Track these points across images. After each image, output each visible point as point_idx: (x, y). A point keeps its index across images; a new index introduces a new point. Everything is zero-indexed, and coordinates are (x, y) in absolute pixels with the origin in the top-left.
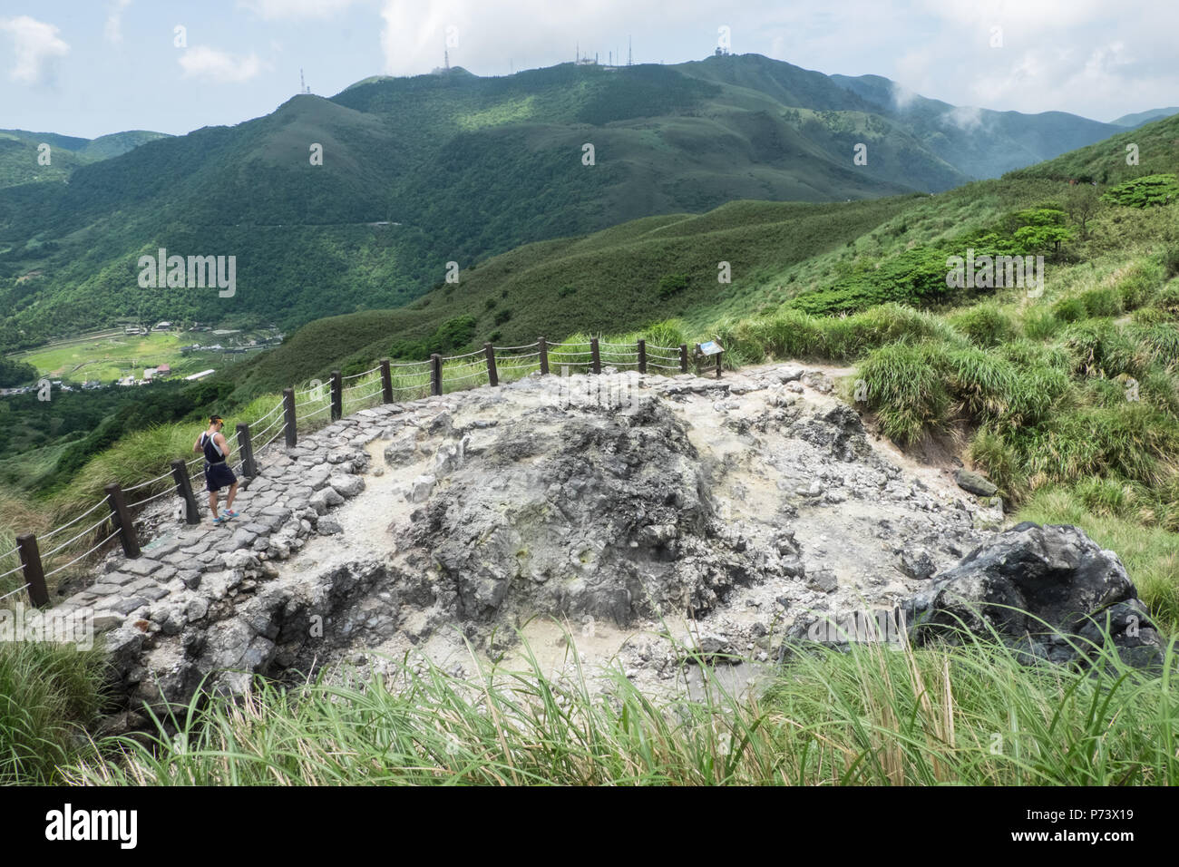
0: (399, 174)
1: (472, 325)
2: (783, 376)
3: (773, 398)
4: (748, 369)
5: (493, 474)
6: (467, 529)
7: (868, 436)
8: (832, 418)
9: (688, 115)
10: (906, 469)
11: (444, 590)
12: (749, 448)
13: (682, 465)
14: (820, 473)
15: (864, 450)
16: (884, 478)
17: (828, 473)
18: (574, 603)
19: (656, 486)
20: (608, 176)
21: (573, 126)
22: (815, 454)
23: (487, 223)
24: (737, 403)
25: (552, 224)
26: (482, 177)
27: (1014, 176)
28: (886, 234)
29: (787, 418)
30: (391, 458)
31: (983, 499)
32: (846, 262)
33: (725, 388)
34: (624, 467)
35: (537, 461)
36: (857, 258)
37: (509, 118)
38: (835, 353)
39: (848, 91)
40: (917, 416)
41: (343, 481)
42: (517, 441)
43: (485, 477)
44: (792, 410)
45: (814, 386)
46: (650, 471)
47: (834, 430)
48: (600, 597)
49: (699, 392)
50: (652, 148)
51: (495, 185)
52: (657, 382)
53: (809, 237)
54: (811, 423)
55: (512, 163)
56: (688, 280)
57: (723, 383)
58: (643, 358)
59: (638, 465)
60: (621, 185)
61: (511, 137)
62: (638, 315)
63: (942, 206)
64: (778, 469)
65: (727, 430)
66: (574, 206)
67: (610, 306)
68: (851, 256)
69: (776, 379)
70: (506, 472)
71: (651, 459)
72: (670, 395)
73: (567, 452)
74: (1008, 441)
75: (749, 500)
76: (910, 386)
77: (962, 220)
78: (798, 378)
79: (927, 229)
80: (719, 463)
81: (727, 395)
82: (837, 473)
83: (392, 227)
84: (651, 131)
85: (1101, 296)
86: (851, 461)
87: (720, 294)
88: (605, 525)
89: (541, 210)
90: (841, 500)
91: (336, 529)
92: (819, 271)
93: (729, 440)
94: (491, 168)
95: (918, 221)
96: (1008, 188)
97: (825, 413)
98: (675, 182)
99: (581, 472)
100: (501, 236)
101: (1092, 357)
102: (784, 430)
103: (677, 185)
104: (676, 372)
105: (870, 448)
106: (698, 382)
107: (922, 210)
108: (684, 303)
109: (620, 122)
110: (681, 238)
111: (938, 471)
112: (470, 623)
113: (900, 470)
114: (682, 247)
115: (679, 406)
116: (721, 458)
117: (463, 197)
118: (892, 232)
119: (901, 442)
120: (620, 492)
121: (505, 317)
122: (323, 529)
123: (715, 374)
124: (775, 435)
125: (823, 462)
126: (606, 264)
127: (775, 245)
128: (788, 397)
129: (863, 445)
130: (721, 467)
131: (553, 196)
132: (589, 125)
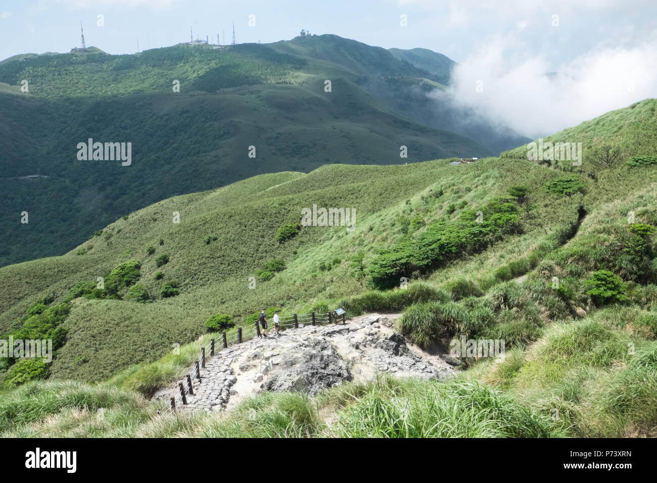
0: (46, 135)
1: (138, 267)
2: (371, 321)
3: (368, 332)
4: (356, 319)
5: (286, 370)
6: (281, 388)
7: (407, 344)
8: (393, 338)
10: (424, 357)
12: (361, 354)
13: (341, 363)
14: (388, 362)
15: (406, 350)
16: (414, 362)
17: (391, 361)
19: (334, 370)
21: (191, 93)
22: (386, 354)
24: (353, 335)
25: (178, 172)
28: (431, 197)
29: (373, 339)
30: (242, 369)
31: (456, 367)
32: (407, 216)
33: (348, 329)
34: (324, 365)
35: (298, 365)
36: (413, 213)
37: (138, 88)
38: (393, 307)
39: (403, 61)
40: (427, 334)
41: (231, 378)
42: (290, 360)
43: (283, 372)
44: (376, 337)
45: (384, 324)
46: (331, 366)
47: (393, 343)
49: (338, 332)
50: (255, 110)
52: (322, 329)
54: (384, 341)
55: (143, 124)
56: (299, 228)
57: (347, 327)
58: (314, 319)
59: (328, 365)
60: (233, 139)
62: (264, 254)
63: (464, 177)
64: (371, 361)
65: (351, 348)
66: (195, 158)
67: (243, 249)
68: (409, 212)
69: (368, 323)
70: (289, 370)
71: (331, 362)
72: (327, 335)
73: (307, 362)
75: (362, 374)
76: (423, 322)
77: (476, 187)
78: (377, 321)
79: (456, 193)
80: (350, 361)
81: (349, 332)
82: (395, 361)
83: (41, 179)
84: (253, 96)
85: (518, 264)
86: (401, 355)
87: (322, 238)
88: (321, 384)
89: (168, 161)
90: (395, 371)
91: (235, 393)
92: (388, 223)
93: (353, 352)
94: (125, 128)
95: (450, 187)
97: (389, 337)
98: (275, 135)
99: (312, 368)
100: (136, 184)
101: (503, 301)
102: (373, 345)
103: (277, 138)
104: (327, 324)
105: (408, 350)
106: (337, 328)
107: (452, 179)
108: (297, 245)
109: (228, 90)
110: (291, 196)
111: (437, 357)
113: (421, 358)
115: (332, 339)
116: (351, 359)
118: (433, 194)
119: (421, 346)
120: (324, 373)
121: (164, 261)
122: (232, 392)
123: (342, 322)
124: (370, 348)
125: (389, 357)
126: (237, 217)
127: (358, 200)
128: (375, 330)
129: (405, 349)
130: (351, 363)
131: (177, 149)
132: (204, 92)
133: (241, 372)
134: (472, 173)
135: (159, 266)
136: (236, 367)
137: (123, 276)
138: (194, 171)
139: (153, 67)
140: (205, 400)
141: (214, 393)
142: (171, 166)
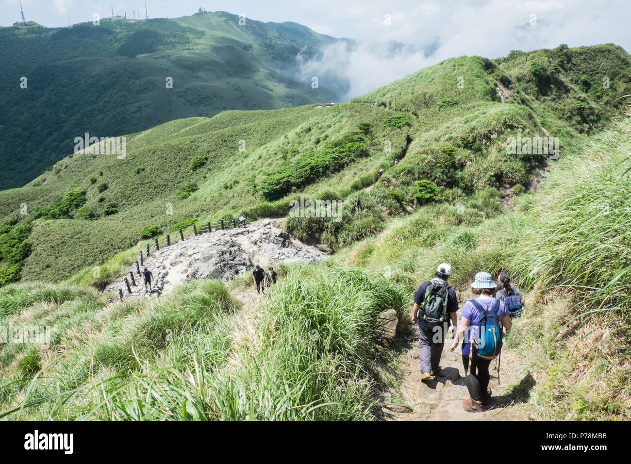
1: (84, 193)
2: (264, 224)
3: (262, 232)
4: (253, 223)
5: (204, 263)
6: (201, 277)
7: (291, 239)
8: (281, 235)
9: (187, 49)
10: (303, 247)
12: (258, 248)
13: (244, 256)
14: (278, 252)
15: (290, 243)
16: (296, 251)
17: (280, 252)
19: (240, 261)
20: (142, 89)
21: (115, 58)
22: (276, 247)
23: (66, 122)
24: (252, 235)
25: (110, 120)
26: (58, 92)
28: (302, 132)
29: (267, 237)
30: (171, 264)
31: (326, 253)
32: (285, 147)
33: (248, 231)
34: (232, 258)
35: (213, 259)
36: (290, 145)
40: (305, 231)
41: (164, 271)
42: (207, 256)
43: (203, 265)
44: (268, 235)
45: (274, 226)
46: (238, 258)
47: (282, 239)
49: (241, 234)
51: (68, 97)
52: (229, 232)
53: (266, 132)
54: (274, 238)
55: (78, 83)
56: (206, 159)
57: (247, 229)
58: (223, 225)
59: (235, 258)
60: (151, 93)
61: (75, 66)
62: (181, 180)
63: (326, 117)
64: (266, 253)
65: (251, 244)
66: (123, 108)
67: (165, 176)
68: (287, 144)
69: (263, 226)
70: (207, 263)
71: (237, 255)
72: (233, 236)
73: (219, 256)
74: (332, 235)
76: (302, 222)
77: (335, 124)
78: (269, 224)
79: (320, 129)
80: (251, 254)
81: (249, 233)
82: (283, 251)
84: (165, 60)
86: (287, 247)
88: (231, 271)
89: (101, 111)
90: (284, 259)
91: (167, 282)
92: (272, 153)
93: (253, 247)
94: (64, 86)
95: (315, 125)
96: (353, 107)
97: (278, 234)
98: (184, 89)
99: (224, 261)
100: (77, 130)
101: (357, 204)
102: (267, 241)
103: (185, 92)
104: (232, 228)
105: (292, 243)
106: (240, 230)
107: (317, 119)
108: (206, 171)
109: (145, 55)
110: (199, 136)
111: (313, 247)
114: (200, 140)
115: (237, 239)
116: (251, 252)
117: (47, 106)
118: (304, 130)
119: (301, 240)
120: (233, 264)
121: (104, 188)
123: (244, 226)
124: (265, 243)
125: (279, 249)
126: (159, 153)
127: (250, 137)
128: (267, 230)
131: (108, 102)
132: (126, 57)
133: (171, 267)
134: (331, 115)
135: (101, 192)
136: (167, 263)
137: (73, 201)
138: (123, 119)
142: (104, 115)
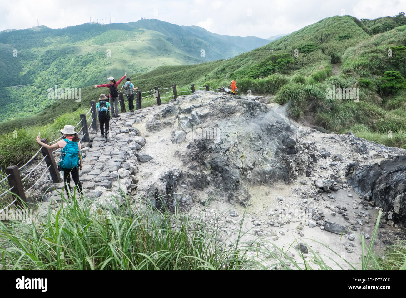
9: (134, 40)
11: (215, 178)
18: (267, 176)
20: (107, 63)
21: (92, 46)
25: (88, 82)
26: (58, 66)
27: (255, 50)
30: (151, 129)
35: (238, 115)
39: (187, 31)
41: (138, 139)
48: (278, 171)
50: (122, 53)
51: (64, 69)
53: (190, 75)
55: (70, 60)
60: (113, 66)
61: (68, 51)
63: (235, 61)
66: (96, 75)
73: (247, 110)
77: (243, 65)
78: (256, 99)
79: (232, 68)
83: (23, 87)
84: (121, 46)
88: (274, 139)
89: (83, 77)
91: (149, 159)
95: (228, 66)
96: (256, 54)
98: (132, 64)
107: (229, 63)
109: (109, 44)
110: (145, 80)
112: (229, 192)
114: (145, 82)
117: (51, 74)
118: (220, 70)
122: (143, 159)
131: (87, 72)
132: (98, 45)
133: (149, 134)
136: (141, 127)
138: (96, 81)
139: (73, 34)
140: (97, 171)
141: (113, 159)
142: (85, 79)
